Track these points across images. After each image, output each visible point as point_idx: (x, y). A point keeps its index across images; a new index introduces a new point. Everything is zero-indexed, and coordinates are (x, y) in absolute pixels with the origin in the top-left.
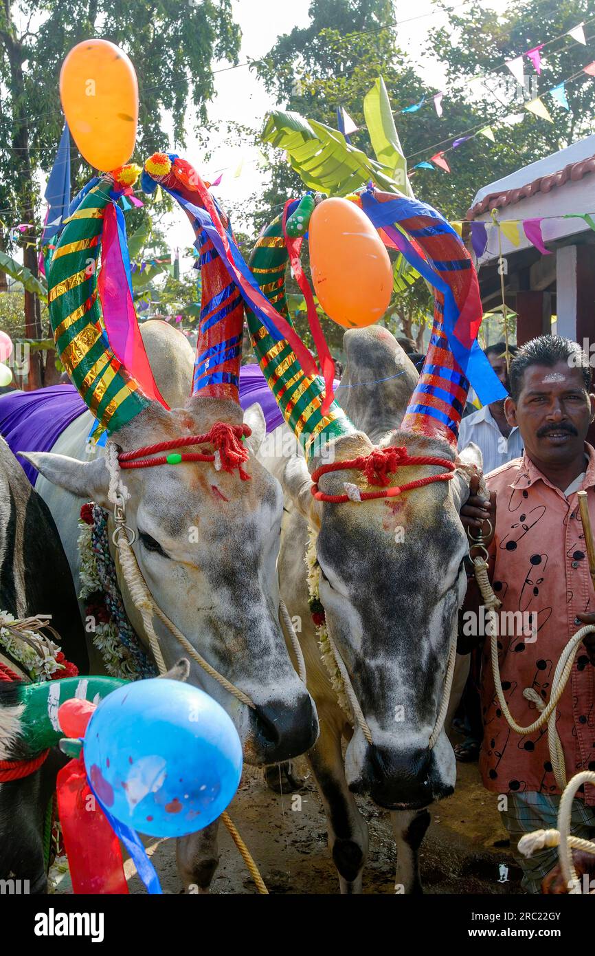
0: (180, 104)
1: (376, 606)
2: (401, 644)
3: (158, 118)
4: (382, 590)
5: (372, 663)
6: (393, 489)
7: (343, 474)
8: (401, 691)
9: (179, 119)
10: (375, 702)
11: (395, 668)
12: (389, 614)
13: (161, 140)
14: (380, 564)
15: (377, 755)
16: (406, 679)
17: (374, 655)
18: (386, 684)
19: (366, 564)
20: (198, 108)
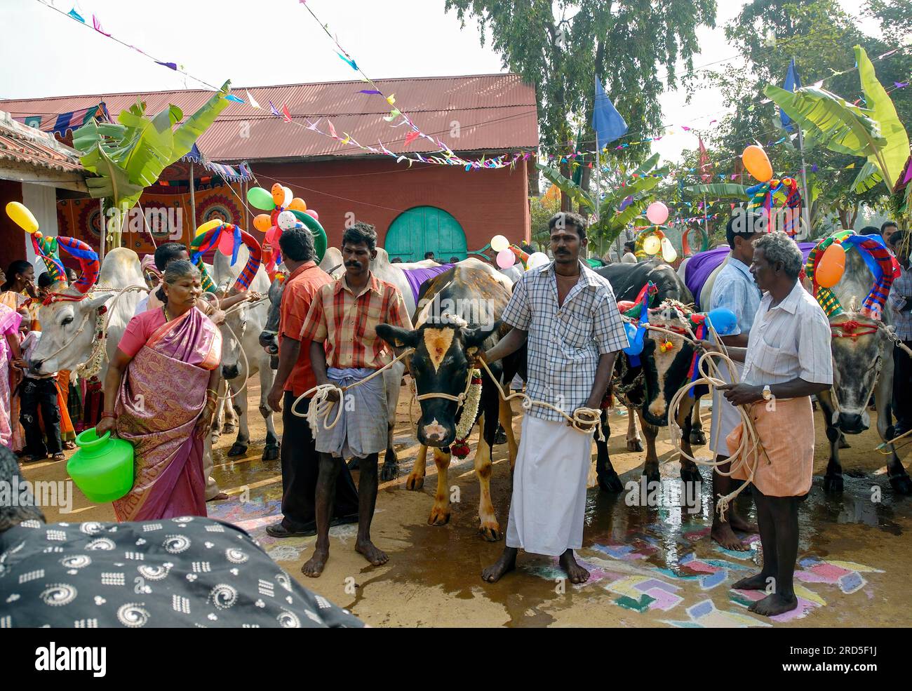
0: (673, 58)
1: (845, 371)
2: (853, 384)
3: (655, 71)
4: (848, 366)
5: (842, 388)
6: (855, 335)
7: (838, 328)
8: (851, 397)
9: (671, 70)
10: (842, 400)
11: (850, 391)
12: (849, 374)
13: (658, 88)
14: (847, 359)
15: (842, 415)
16: (853, 394)
17: (844, 386)
18: (846, 395)
19: (843, 358)
20: (686, 61)
